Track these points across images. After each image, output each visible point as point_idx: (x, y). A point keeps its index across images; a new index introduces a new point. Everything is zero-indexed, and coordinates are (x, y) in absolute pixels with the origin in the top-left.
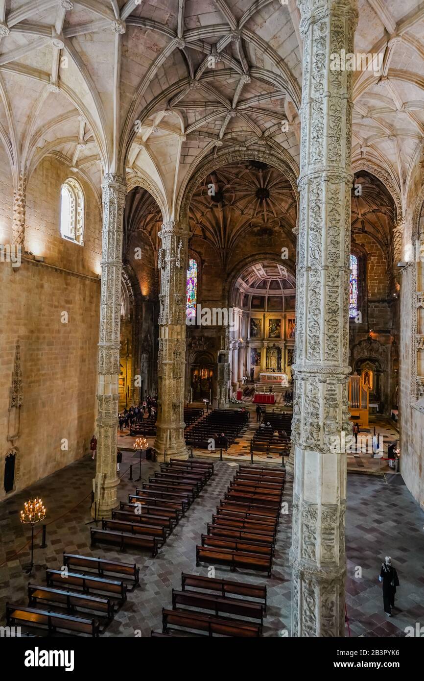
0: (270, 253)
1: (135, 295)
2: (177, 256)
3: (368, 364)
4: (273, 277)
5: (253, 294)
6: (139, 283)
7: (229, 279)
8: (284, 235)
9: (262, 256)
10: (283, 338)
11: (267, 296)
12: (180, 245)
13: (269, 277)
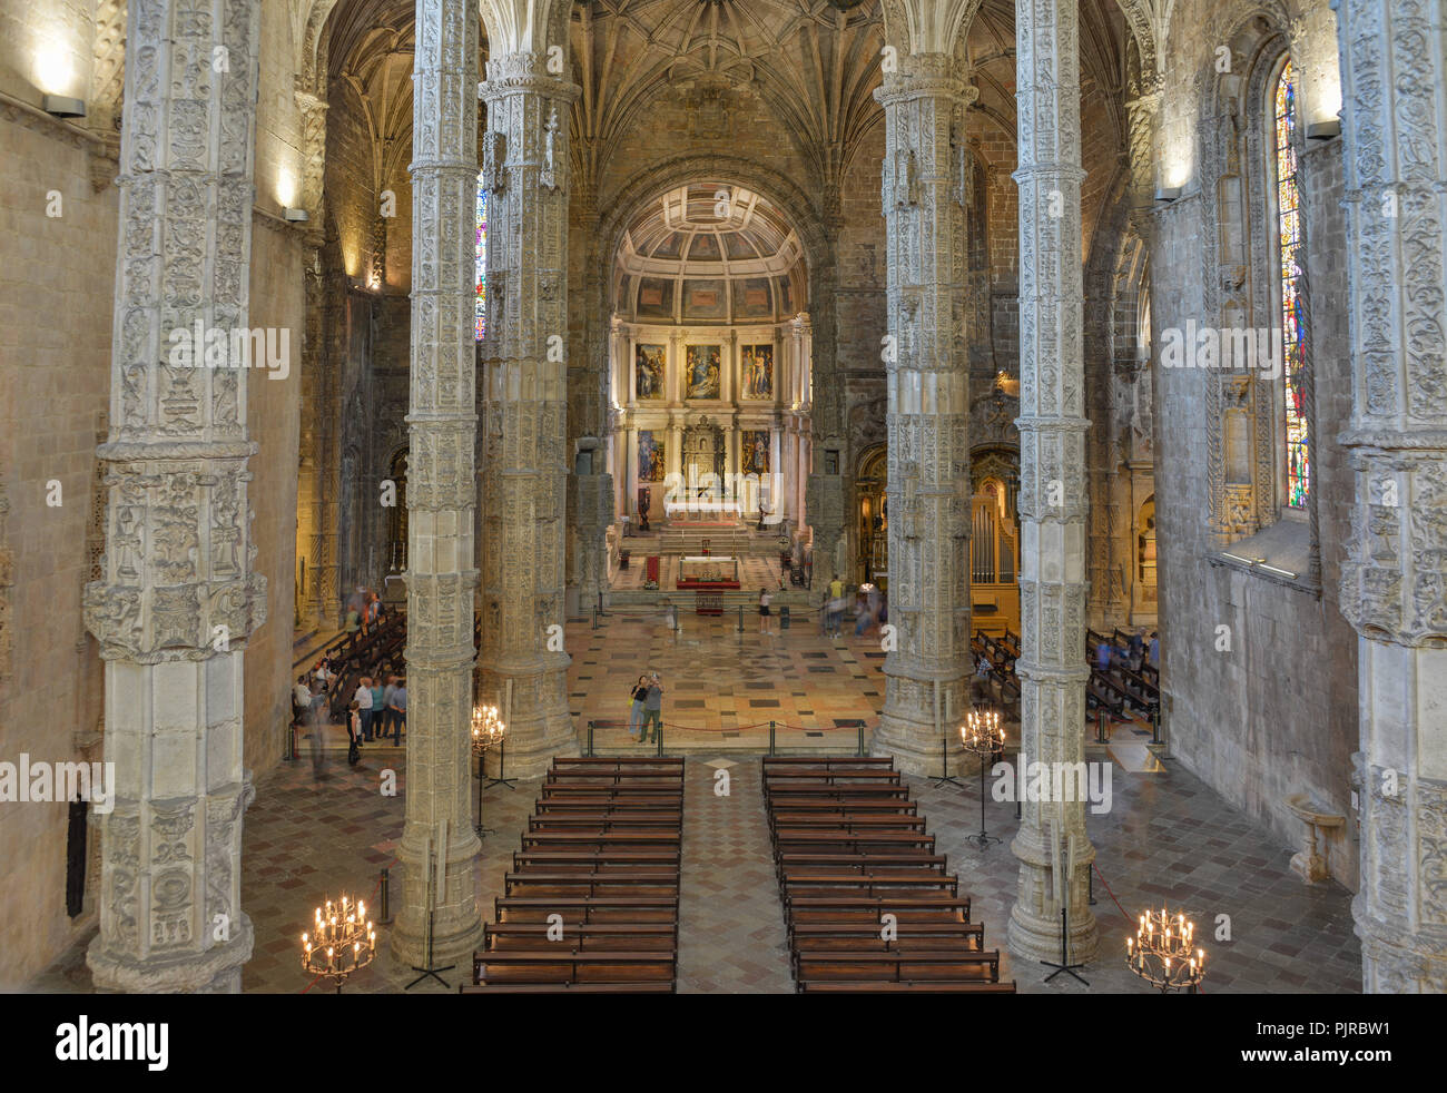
0: (726, 157)
1: (327, 274)
2: (542, 156)
3: (992, 462)
4: (703, 226)
5: (641, 274)
6: (338, 238)
7: (606, 229)
8: (762, 106)
9: (702, 164)
10: (728, 399)
11: (680, 279)
12: (552, 124)
13: (690, 225)
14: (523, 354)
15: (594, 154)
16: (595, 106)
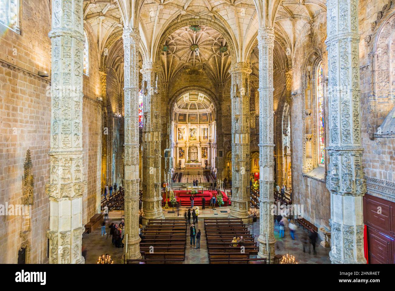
0: (197, 86)
1: (108, 113)
2: (155, 86)
3: (256, 154)
4: (192, 102)
5: (179, 113)
6: (111, 105)
7: (171, 103)
8: (205, 74)
9: (192, 88)
10: (199, 140)
11: (188, 113)
12: (157, 79)
13: (190, 101)
14: (151, 130)
15: (168, 86)
16: (168, 75)
